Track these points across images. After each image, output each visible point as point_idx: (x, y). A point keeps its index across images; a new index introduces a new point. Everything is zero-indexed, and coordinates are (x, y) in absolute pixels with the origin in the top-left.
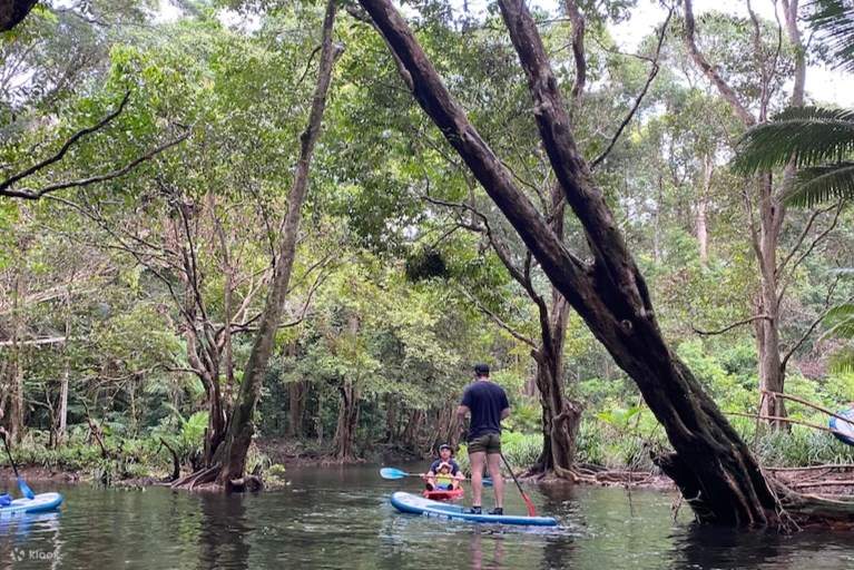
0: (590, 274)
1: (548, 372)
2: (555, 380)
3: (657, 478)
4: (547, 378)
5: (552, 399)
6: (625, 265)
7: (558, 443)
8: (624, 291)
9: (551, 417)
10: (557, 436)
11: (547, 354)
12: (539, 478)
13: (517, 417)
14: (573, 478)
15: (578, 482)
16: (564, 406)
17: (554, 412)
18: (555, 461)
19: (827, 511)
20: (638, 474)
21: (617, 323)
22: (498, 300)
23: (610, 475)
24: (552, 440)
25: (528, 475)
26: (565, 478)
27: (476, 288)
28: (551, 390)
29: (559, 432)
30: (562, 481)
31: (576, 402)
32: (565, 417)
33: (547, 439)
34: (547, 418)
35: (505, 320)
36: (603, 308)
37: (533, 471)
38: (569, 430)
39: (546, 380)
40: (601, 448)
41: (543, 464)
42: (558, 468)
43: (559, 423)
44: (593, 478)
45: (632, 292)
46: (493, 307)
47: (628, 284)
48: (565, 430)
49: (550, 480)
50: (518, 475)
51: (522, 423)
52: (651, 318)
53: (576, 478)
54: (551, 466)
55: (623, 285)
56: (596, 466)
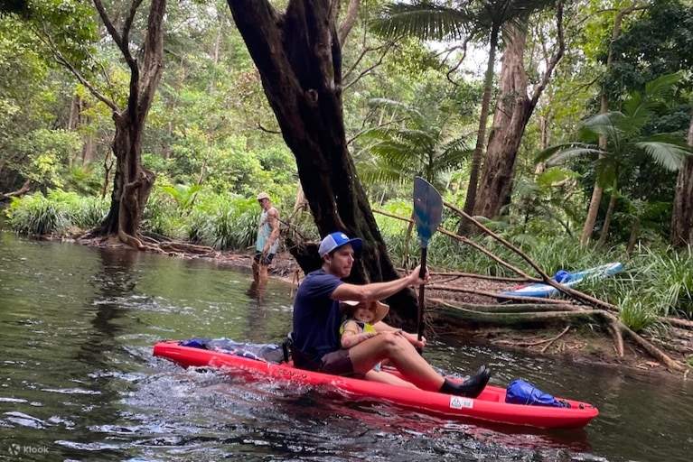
0: (279, 25)
1: (128, 138)
2: (133, 148)
3: (218, 254)
4: (125, 143)
5: (126, 166)
6: (327, 23)
7: (127, 209)
8: (320, 54)
9: (123, 183)
10: (126, 202)
11: (130, 120)
12: (101, 241)
13: (69, 176)
14: (138, 245)
15: (143, 250)
16: (138, 173)
17: (127, 179)
18: (120, 226)
19: (452, 316)
20: (200, 247)
21: (301, 90)
22: (83, 55)
23: (173, 245)
24: (121, 204)
25: (88, 237)
26: (129, 243)
27: (61, 37)
28: (127, 157)
29: (129, 199)
30: (126, 247)
31: (150, 173)
32: (139, 186)
33: (115, 204)
34: (119, 184)
35: (88, 77)
36: (290, 70)
37: (95, 234)
38: (140, 199)
39: (124, 145)
40: (165, 219)
41: (107, 227)
42: (122, 233)
43: (131, 191)
44: (156, 246)
45: (326, 58)
46: (75, 62)
47: (325, 46)
48: (135, 198)
49: (113, 244)
50: (78, 236)
51: (73, 183)
52: (338, 93)
53: (142, 246)
54: (115, 231)
55: (320, 47)
56: (159, 234)
